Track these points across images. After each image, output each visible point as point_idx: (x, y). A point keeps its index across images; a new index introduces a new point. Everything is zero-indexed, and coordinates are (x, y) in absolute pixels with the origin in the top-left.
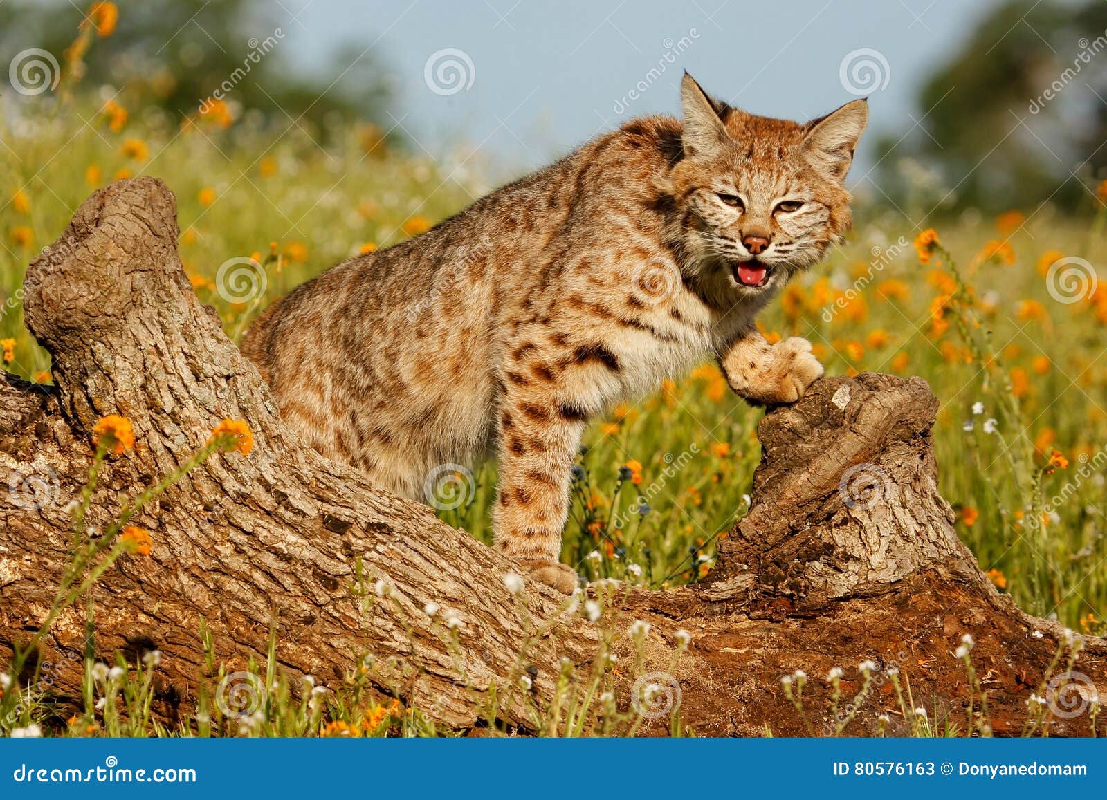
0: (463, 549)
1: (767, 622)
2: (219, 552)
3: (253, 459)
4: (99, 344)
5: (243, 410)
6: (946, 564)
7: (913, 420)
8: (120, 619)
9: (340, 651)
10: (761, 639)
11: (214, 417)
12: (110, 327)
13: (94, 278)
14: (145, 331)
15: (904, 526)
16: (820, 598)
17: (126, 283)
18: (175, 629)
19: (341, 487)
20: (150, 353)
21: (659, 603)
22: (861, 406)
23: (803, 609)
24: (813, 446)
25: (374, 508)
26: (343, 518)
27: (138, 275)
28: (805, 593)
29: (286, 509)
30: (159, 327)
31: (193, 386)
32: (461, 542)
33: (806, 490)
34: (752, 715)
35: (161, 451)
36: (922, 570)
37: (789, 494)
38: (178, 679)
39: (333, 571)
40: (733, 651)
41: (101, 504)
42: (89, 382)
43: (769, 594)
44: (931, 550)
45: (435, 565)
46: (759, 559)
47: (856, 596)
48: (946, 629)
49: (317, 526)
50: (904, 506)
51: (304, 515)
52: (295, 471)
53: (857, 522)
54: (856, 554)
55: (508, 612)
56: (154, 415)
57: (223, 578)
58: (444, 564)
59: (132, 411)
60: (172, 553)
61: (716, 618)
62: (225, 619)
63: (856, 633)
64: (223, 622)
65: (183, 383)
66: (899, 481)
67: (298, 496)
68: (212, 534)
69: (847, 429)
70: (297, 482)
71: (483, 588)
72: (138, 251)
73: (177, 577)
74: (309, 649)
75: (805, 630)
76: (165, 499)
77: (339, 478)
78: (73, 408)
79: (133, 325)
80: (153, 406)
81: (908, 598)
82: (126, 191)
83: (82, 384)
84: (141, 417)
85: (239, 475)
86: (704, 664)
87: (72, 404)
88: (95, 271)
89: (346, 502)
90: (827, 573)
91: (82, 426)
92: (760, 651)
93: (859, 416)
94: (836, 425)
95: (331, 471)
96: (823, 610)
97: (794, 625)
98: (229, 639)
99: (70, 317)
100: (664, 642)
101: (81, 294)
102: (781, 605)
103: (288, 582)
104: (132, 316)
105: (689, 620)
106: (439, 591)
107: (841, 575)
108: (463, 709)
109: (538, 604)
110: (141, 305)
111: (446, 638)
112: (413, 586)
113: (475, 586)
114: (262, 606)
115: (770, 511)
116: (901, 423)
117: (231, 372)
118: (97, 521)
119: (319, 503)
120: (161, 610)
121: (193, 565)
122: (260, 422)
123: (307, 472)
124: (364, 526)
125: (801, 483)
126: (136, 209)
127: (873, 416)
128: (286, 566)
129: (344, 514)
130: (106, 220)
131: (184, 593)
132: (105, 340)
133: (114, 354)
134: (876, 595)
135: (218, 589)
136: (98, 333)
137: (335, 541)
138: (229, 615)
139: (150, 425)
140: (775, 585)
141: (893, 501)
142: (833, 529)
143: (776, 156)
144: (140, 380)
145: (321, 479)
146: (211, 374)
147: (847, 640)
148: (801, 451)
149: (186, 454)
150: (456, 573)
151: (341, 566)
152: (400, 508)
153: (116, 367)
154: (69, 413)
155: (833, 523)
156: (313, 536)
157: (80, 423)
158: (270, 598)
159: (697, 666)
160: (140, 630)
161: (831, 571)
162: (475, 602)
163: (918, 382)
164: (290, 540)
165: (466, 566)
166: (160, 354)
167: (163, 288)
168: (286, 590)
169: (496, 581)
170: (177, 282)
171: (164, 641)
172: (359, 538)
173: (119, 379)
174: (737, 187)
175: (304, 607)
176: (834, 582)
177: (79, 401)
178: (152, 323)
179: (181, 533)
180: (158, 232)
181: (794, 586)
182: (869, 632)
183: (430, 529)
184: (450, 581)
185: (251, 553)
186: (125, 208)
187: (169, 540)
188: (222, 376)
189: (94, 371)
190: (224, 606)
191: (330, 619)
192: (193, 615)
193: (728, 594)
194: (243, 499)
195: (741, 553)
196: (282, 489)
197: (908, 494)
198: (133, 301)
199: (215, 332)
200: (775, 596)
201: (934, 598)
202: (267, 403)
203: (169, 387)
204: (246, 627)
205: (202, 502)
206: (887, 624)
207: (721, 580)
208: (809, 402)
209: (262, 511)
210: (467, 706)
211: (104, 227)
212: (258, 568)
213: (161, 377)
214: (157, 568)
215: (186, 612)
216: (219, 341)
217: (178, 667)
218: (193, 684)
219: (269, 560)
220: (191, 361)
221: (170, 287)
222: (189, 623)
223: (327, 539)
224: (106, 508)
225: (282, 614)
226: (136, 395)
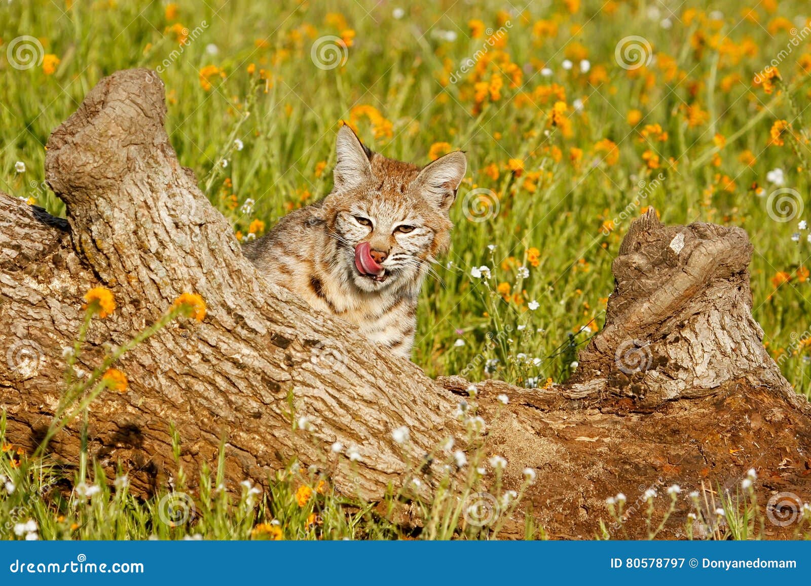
0: (379, 361)
1: (614, 416)
2: (190, 360)
3: (218, 289)
4: (101, 199)
5: (212, 251)
6: (755, 373)
7: (731, 264)
8: (112, 409)
9: (280, 440)
10: (609, 430)
11: (189, 256)
12: (110, 187)
13: (99, 150)
14: (137, 190)
15: (722, 344)
16: (655, 399)
17: (123, 154)
18: (154, 418)
19: (286, 311)
20: (140, 207)
21: (532, 399)
22: (692, 251)
23: (642, 407)
24: (654, 282)
25: (311, 327)
26: (287, 336)
27: (132, 148)
28: (644, 395)
29: (243, 328)
30: (148, 187)
31: (173, 232)
32: (378, 354)
33: (647, 316)
34: (599, 491)
35: (147, 282)
36: (736, 378)
37: (634, 318)
38: (155, 456)
39: (277, 377)
40: (587, 439)
41: (101, 320)
42: (93, 228)
43: (616, 395)
44: (743, 363)
45: (356, 373)
46: (610, 367)
47: (684, 398)
48: (752, 425)
49: (266, 342)
50: (723, 328)
51: (257, 333)
52: (250, 297)
53: (686, 340)
54: (685, 365)
55: (412, 410)
56: (143, 254)
57: (192, 380)
58: (363, 372)
59: (126, 250)
60: (154, 360)
61: (575, 412)
62: (193, 412)
63: (682, 426)
64: (191, 414)
65: (166, 229)
66: (720, 309)
67: (252, 317)
68: (184, 345)
69: (681, 270)
70: (252, 306)
71: (393, 392)
72: (133, 129)
73: (157, 378)
74: (257, 437)
75: (643, 423)
76: (149, 318)
77: (286, 302)
78: (81, 246)
79: (128, 186)
80: (142, 247)
81: (724, 400)
82: (126, 81)
83: (88, 229)
84: (133, 255)
85: (207, 301)
86: (563, 449)
87: (81, 243)
88: (99, 144)
89: (289, 322)
90: (662, 380)
91: (88, 260)
92: (607, 440)
93: (690, 260)
94: (672, 266)
95: (279, 297)
96: (658, 408)
97: (635, 418)
98: (196, 428)
99: (79, 179)
100: (533, 432)
101: (88, 162)
102: (625, 403)
103: (242, 385)
104: (127, 179)
105: (554, 412)
106: (358, 395)
107: (672, 382)
108: (374, 488)
109: (436, 403)
110: (134, 170)
111: (362, 431)
112: (339, 391)
113: (386, 390)
114: (221, 403)
115: (619, 331)
116: (722, 264)
117: (203, 222)
118: (97, 333)
119: (268, 323)
120: (144, 404)
121: (171, 370)
122: (225, 260)
123: (260, 299)
124: (302, 342)
125: (643, 310)
126: (133, 96)
127: (700, 260)
128: (241, 373)
129: (288, 333)
130: (109, 104)
131: (162, 391)
132: (106, 197)
133: (113, 207)
134: (699, 398)
135: (189, 389)
136: (101, 191)
137: (280, 354)
138: (196, 409)
139: (139, 262)
140: (621, 388)
141: (715, 325)
142: (668, 345)
143: (399, 191)
144: (132, 227)
145: (271, 303)
146: (187, 223)
147: (675, 432)
148: (644, 285)
149: (166, 284)
150: (372, 379)
151: (283, 373)
152: (331, 327)
153: (114, 217)
154: (78, 249)
155: (668, 341)
156: (263, 349)
157: (86, 258)
158: (228, 397)
159: (558, 452)
160: (128, 418)
161: (665, 378)
162: (386, 403)
163: (738, 232)
164: (245, 353)
165: (380, 374)
166: (149, 207)
167: (152, 157)
168: (240, 391)
169: (403, 386)
170: (163, 151)
171: (146, 427)
172: (298, 351)
173: (116, 227)
174: (368, 212)
175: (254, 405)
176: (666, 387)
177: (86, 242)
178: (143, 184)
179: (162, 345)
180: (149, 114)
181: (636, 390)
182: (692, 426)
183: (353, 344)
184: (367, 386)
185: (214, 362)
186: (125, 95)
187: (152, 350)
188: (196, 225)
189: (97, 220)
190: (193, 402)
191: (274, 415)
192: (168, 408)
193: (585, 394)
194: (209, 319)
195: (596, 361)
196: (240, 313)
197: (727, 319)
198: (128, 167)
199: (191, 190)
200: (620, 396)
201: (744, 400)
202: (231, 244)
203: (155, 233)
204: (209, 419)
205: (178, 321)
206: (706, 421)
207: (580, 382)
208: (653, 246)
209: (224, 329)
210: (376, 484)
211: (108, 110)
212: (220, 373)
213: (149, 225)
214: (141, 371)
215: (163, 405)
216: (195, 197)
217: (156, 448)
218: (168, 461)
219: (228, 367)
220: (172, 212)
221: (157, 156)
222: (165, 414)
223: (273, 352)
224: (105, 323)
225: (236, 409)
226: (130, 238)
